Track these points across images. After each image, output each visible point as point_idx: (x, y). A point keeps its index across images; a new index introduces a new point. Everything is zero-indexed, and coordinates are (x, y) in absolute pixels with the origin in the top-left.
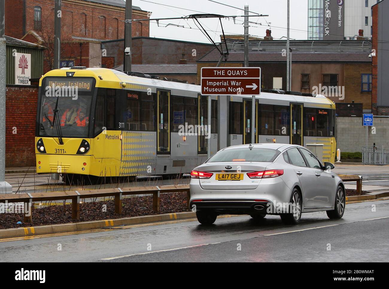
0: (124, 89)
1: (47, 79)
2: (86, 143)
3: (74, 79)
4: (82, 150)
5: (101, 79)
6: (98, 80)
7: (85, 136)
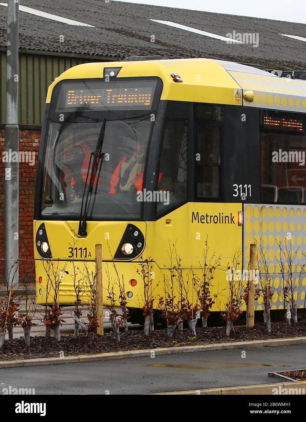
0: (246, 104)
1: (64, 86)
2: (136, 234)
3: (118, 83)
4: (128, 248)
5: (176, 80)
6: (168, 81)
7: (134, 216)
